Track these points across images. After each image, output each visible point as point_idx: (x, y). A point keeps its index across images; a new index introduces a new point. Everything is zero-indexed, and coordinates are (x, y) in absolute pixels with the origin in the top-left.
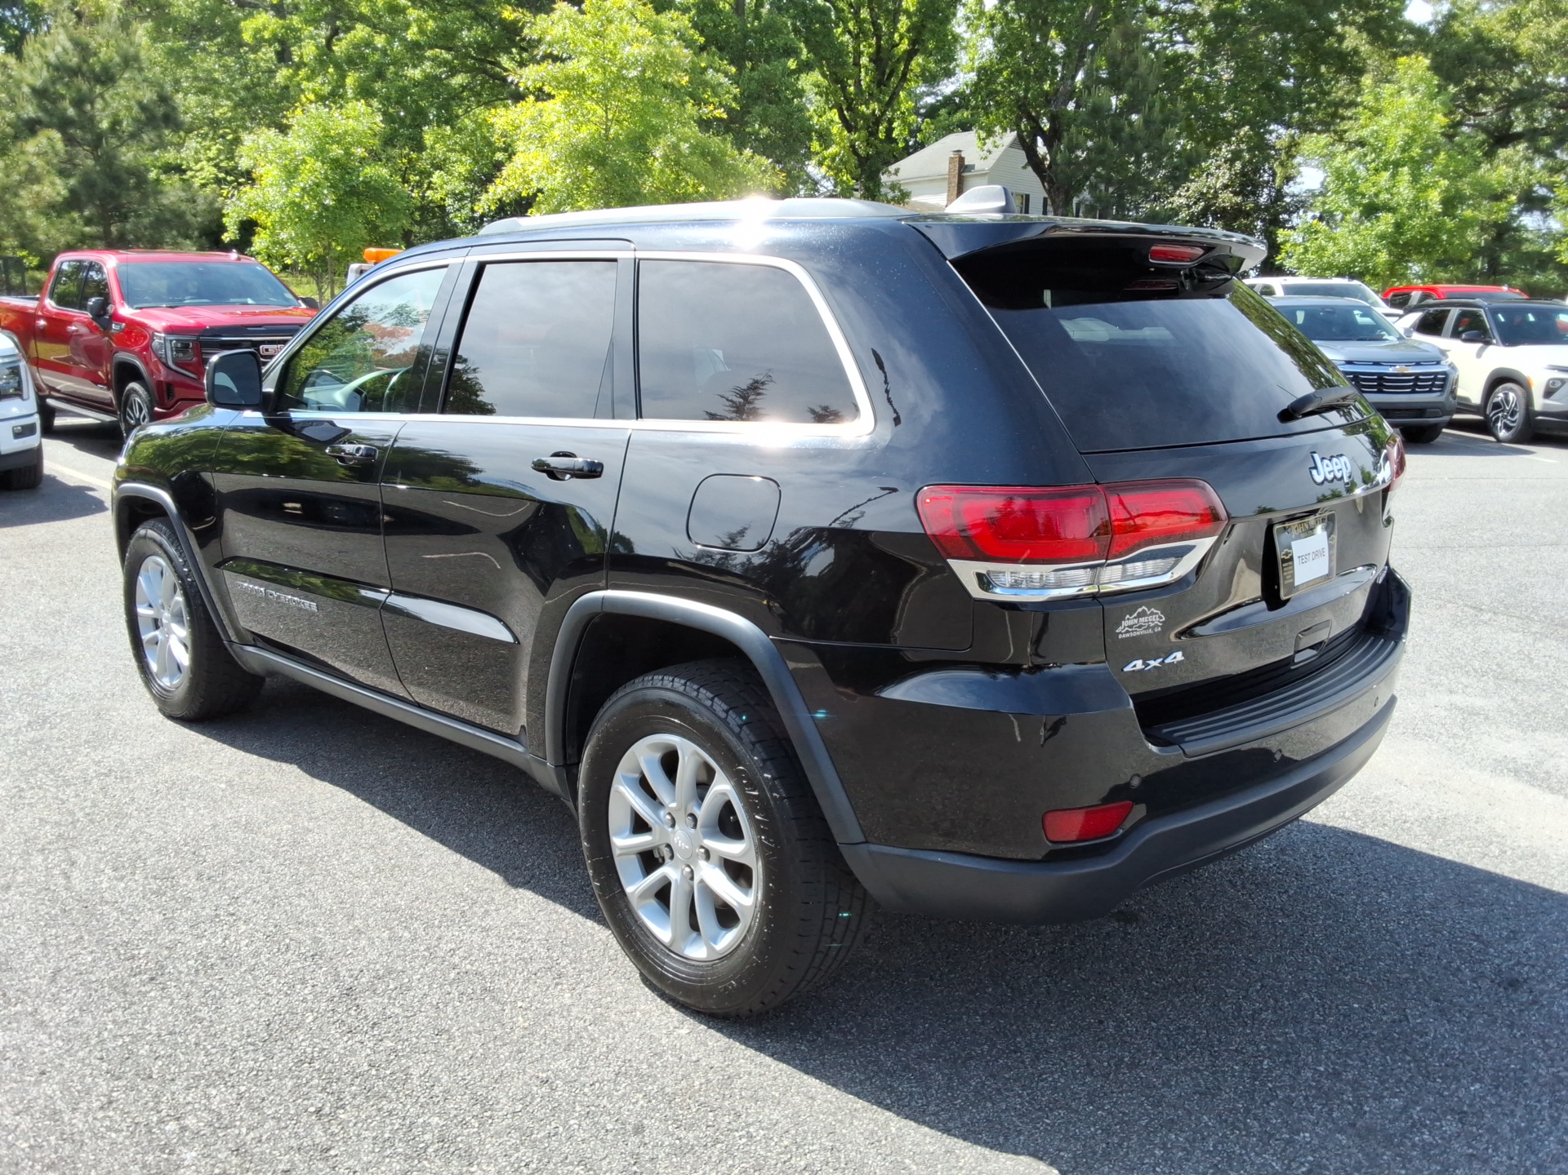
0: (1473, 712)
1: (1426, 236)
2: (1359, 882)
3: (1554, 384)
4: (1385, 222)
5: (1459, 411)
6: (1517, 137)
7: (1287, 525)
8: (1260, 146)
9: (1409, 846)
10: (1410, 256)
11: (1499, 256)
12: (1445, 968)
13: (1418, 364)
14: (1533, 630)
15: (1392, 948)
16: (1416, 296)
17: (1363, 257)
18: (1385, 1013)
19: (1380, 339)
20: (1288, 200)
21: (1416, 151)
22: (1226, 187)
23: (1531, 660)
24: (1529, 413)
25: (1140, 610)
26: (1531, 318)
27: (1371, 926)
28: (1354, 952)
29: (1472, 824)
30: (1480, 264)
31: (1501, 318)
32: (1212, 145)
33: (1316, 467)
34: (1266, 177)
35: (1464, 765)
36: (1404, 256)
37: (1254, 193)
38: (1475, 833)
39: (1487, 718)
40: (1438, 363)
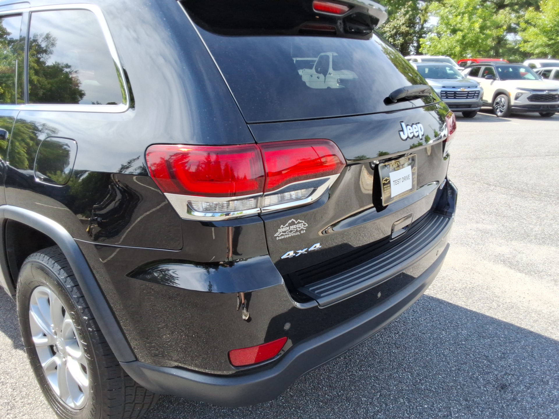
0: (485, 232)
1: (473, 41)
2: (432, 326)
3: (518, 95)
4: (459, 35)
5: (484, 105)
6: (507, 6)
7: (386, 164)
8: (415, 9)
9: (456, 304)
10: (467, 48)
11: (499, 50)
12: (471, 378)
13: (469, 87)
14: (511, 193)
15: (446, 366)
16: (469, 63)
17: (450, 49)
18: (440, 411)
19: (456, 78)
20: (425, 29)
21: (470, 9)
22: (403, 24)
23: (510, 207)
24: (509, 106)
25: (290, 221)
26: (511, 70)
27: (436, 353)
28: (427, 370)
29: (484, 290)
30: (492, 53)
31: (500, 70)
32: (398, 8)
33: (403, 130)
34: (418, 21)
35: (482, 258)
36: (465, 48)
37: (413, 26)
38: (486, 296)
39: (492, 235)
40: (476, 87)
